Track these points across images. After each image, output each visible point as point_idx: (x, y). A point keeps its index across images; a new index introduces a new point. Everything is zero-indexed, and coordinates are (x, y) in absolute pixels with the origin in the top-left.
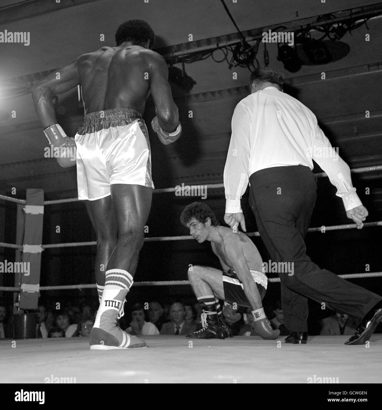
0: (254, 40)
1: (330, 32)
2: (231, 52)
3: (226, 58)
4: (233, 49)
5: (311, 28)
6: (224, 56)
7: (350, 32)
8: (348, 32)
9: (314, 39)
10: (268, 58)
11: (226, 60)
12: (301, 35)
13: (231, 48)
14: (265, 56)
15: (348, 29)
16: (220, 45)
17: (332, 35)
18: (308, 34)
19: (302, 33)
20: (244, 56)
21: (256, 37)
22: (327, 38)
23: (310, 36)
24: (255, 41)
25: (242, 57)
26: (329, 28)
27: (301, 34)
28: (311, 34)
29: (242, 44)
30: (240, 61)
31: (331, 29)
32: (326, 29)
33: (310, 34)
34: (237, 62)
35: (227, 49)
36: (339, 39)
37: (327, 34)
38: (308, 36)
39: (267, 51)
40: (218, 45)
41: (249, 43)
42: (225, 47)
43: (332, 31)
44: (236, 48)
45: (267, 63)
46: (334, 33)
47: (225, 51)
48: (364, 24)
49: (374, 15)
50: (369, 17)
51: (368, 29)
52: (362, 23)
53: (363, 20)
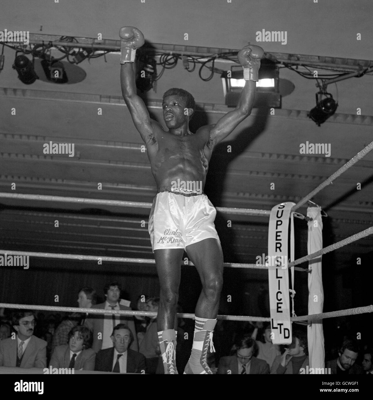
1: (70, 54)
5: (52, 46)
7: (89, 60)
8: (87, 59)
9: (53, 57)
10: (3, 64)
12: (41, 50)
15: (87, 56)
17: (71, 58)
18: (48, 51)
19: (43, 48)
22: (65, 60)
23: (50, 53)
26: (70, 50)
27: (41, 48)
28: (52, 51)
31: (71, 52)
32: (66, 51)
33: (50, 51)
36: (77, 64)
37: (67, 56)
38: (48, 53)
39: (4, 56)
43: (72, 54)
45: (1, 68)
46: (74, 57)
48: (103, 56)
49: (113, 50)
50: (109, 50)
51: (106, 62)
52: (102, 54)
53: (102, 52)
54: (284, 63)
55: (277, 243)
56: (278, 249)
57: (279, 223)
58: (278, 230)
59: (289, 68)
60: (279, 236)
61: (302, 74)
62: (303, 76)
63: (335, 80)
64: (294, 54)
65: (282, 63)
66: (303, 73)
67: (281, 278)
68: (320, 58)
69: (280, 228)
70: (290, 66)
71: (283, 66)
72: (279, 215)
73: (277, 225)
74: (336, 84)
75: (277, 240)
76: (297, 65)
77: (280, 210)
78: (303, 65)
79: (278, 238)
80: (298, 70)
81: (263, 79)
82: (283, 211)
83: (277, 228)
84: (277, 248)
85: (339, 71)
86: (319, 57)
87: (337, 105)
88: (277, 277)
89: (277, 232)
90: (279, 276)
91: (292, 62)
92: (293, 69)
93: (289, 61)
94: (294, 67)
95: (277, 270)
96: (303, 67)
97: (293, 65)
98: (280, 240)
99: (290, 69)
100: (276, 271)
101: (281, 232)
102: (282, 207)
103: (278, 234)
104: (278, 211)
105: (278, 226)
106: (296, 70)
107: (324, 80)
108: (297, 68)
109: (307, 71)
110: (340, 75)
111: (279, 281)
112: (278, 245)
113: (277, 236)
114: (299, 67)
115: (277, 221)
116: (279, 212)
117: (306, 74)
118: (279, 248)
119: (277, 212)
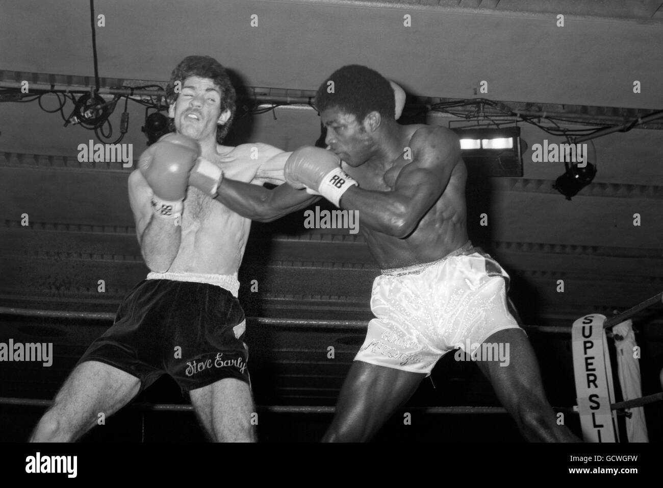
0: (111, 93)
2: (71, 101)
3: (61, 109)
4: (77, 99)
6: (58, 106)
10: (127, 125)
11: (60, 112)
13: (73, 97)
14: (123, 122)
16: (56, 88)
20: (92, 113)
21: (116, 91)
24: (113, 96)
25: (87, 115)
29: (93, 95)
30: (84, 119)
34: (78, 119)
35: (65, 96)
39: (128, 114)
40: (53, 86)
41: (102, 96)
42: (63, 92)
44: (81, 99)
45: (125, 131)
47: (62, 98)
48: (272, 111)
49: (285, 103)
50: (279, 103)
51: (276, 119)
52: (269, 109)
53: (270, 106)
54: (521, 116)
55: (588, 375)
56: (592, 384)
57: (588, 345)
58: (588, 355)
59: (528, 122)
60: (591, 364)
61: (546, 129)
62: (547, 132)
63: (590, 136)
64: (533, 103)
65: (518, 115)
66: (548, 128)
67: (602, 426)
68: (565, 107)
69: (590, 353)
70: (530, 119)
71: (520, 119)
72: (587, 333)
73: (586, 348)
74: (592, 142)
75: (588, 370)
76: (539, 117)
77: (587, 326)
78: (547, 117)
79: (590, 367)
80: (541, 124)
81: (495, 138)
82: (591, 327)
83: (586, 353)
84: (589, 381)
85: (597, 124)
86: (563, 106)
87: (596, 171)
88: (595, 426)
89: (587, 359)
90: (597, 423)
91: (533, 113)
92: (534, 123)
93: (528, 113)
94: (535, 120)
95: (593, 414)
96: (547, 121)
97: (535, 117)
98: (594, 370)
99: (530, 123)
100: (591, 416)
101: (593, 358)
102: (589, 321)
103: (589, 361)
104: (584, 328)
105: (588, 350)
106: (538, 124)
107: (574, 137)
108: (539, 122)
109: (553, 125)
110: (599, 130)
111: (599, 431)
112: (592, 378)
113: (587, 364)
114: (542, 120)
115: (585, 343)
116: (586, 328)
117: (552, 129)
118: (594, 381)
119: (581, 328)
